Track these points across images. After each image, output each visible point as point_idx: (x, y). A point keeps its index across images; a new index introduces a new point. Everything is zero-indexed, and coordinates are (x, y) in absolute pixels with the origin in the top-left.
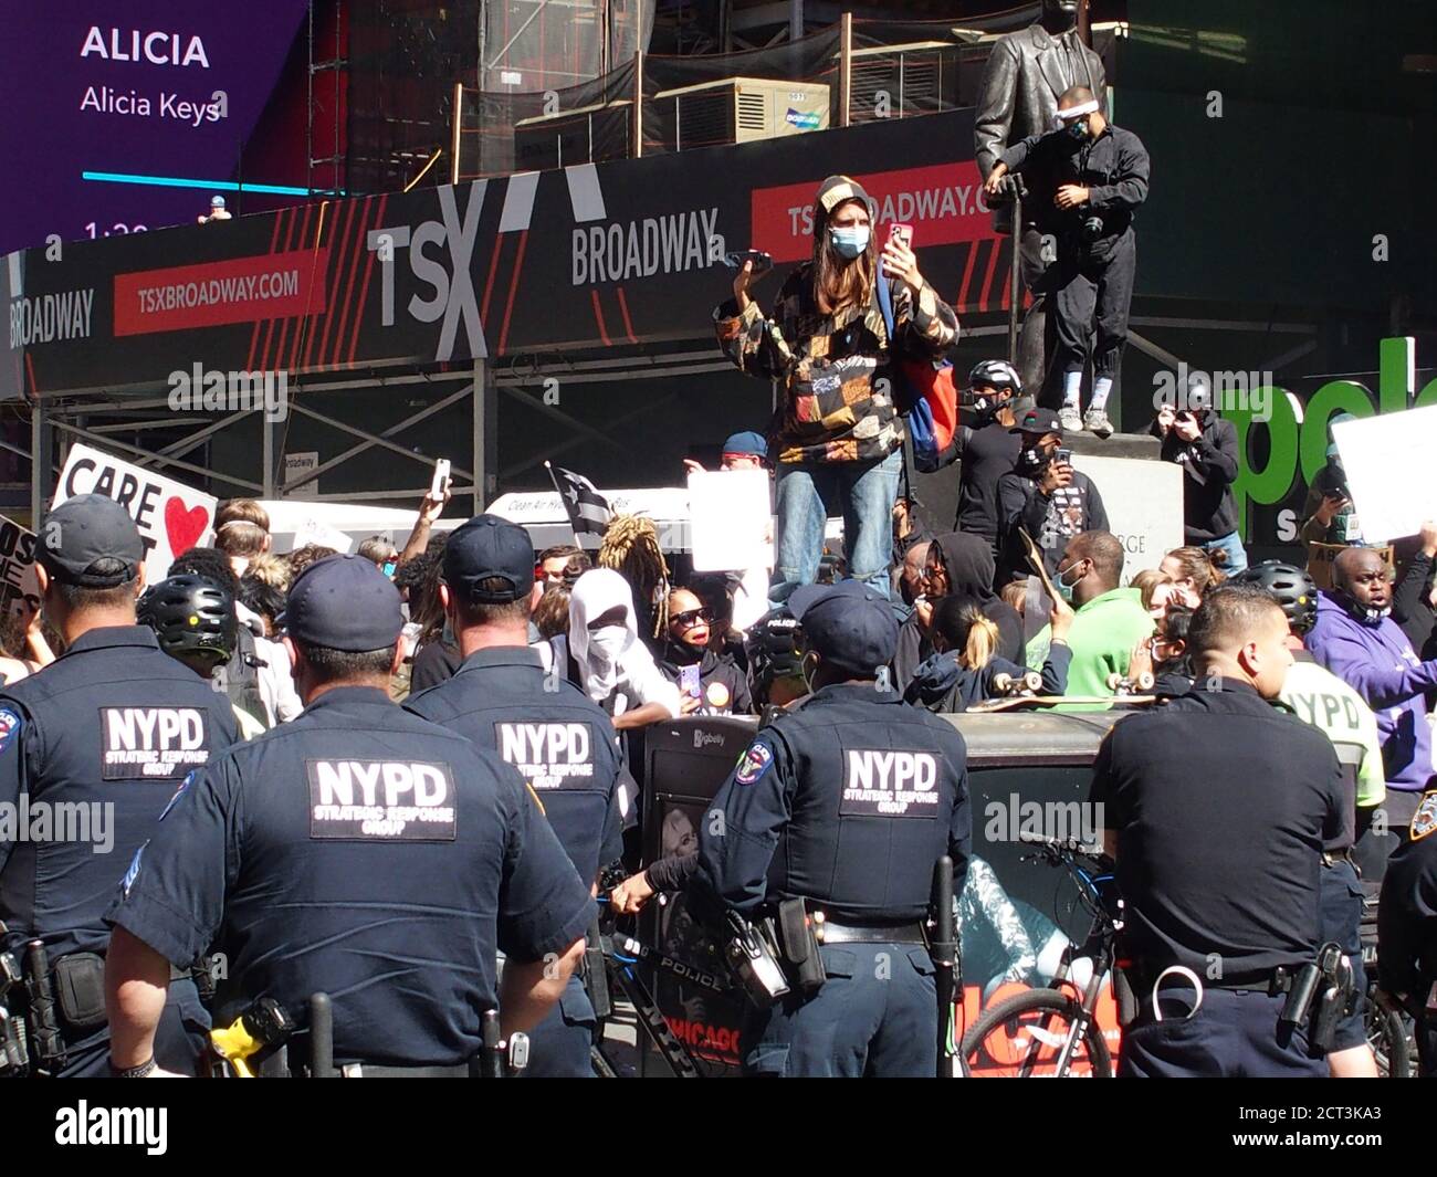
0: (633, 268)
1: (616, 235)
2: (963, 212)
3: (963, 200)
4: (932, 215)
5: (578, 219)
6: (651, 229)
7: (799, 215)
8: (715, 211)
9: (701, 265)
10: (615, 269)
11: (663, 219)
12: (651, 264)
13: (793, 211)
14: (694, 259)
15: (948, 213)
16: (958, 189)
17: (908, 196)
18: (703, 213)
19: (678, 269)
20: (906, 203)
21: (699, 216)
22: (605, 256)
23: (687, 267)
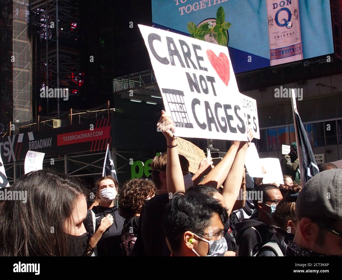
0: (39, 147)
1: (36, 142)
2: (91, 136)
3: (91, 135)
4: (86, 137)
5: (30, 140)
6: (41, 141)
7: (65, 138)
8: (51, 138)
9: (49, 146)
10: (36, 147)
11: (43, 140)
12: (41, 146)
13: (64, 138)
14: (48, 145)
15: (89, 137)
16: (90, 133)
17: (82, 135)
18: (50, 138)
19: (46, 147)
20: (82, 136)
21: (49, 139)
22: (34, 146)
23: (47, 146)
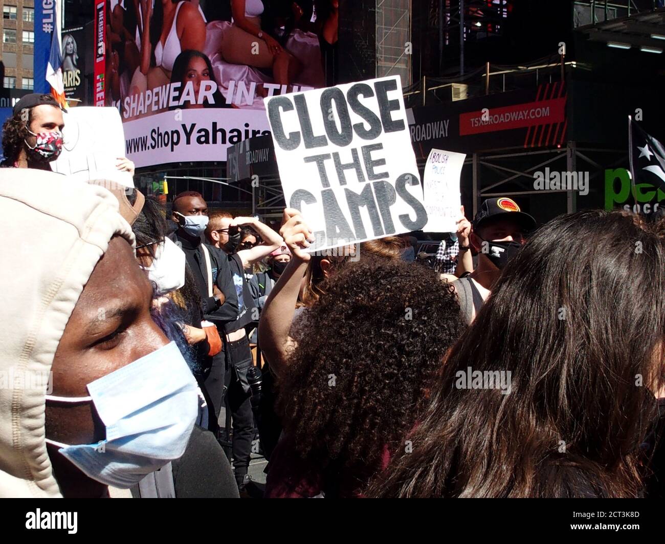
0: (424, 138)
1: (418, 129)
2: (526, 118)
3: (526, 114)
4: (516, 119)
6: (429, 127)
7: (474, 121)
8: (448, 121)
9: (444, 136)
10: (418, 138)
11: (432, 124)
12: (429, 136)
13: (472, 120)
14: (442, 135)
15: (521, 119)
16: (524, 112)
17: (508, 114)
18: (445, 121)
19: (437, 137)
20: (508, 116)
21: (443, 123)
22: (415, 135)
23: (440, 137)
